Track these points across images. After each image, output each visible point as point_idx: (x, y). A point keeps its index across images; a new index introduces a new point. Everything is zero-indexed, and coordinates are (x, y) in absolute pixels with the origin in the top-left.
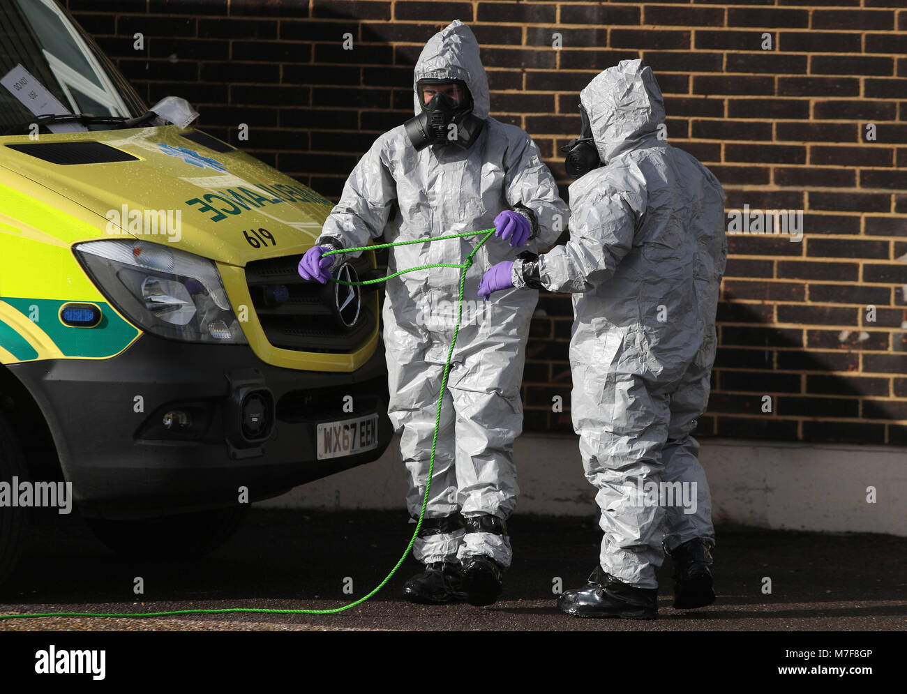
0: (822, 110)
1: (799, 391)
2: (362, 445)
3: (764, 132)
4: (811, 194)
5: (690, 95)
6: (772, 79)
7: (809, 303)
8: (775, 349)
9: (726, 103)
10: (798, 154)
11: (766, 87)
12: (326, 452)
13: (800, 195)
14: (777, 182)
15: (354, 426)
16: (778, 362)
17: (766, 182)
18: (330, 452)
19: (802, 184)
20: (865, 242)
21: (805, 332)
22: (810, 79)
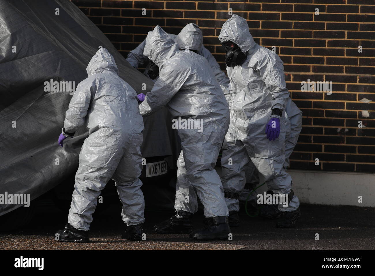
0: (331, 44)
1: (321, 151)
2: (162, 172)
3: (308, 52)
4: (326, 76)
5: (280, 38)
6: (312, 32)
7: (325, 118)
8: (312, 135)
9: (293, 41)
10: (321, 61)
11: (309, 35)
12: (149, 174)
13: (322, 76)
14: (313, 71)
15: (159, 164)
16: (313, 140)
17: (309, 71)
18: (151, 174)
19: (323, 72)
20: (347, 94)
21: (324, 128)
22: (326, 32)
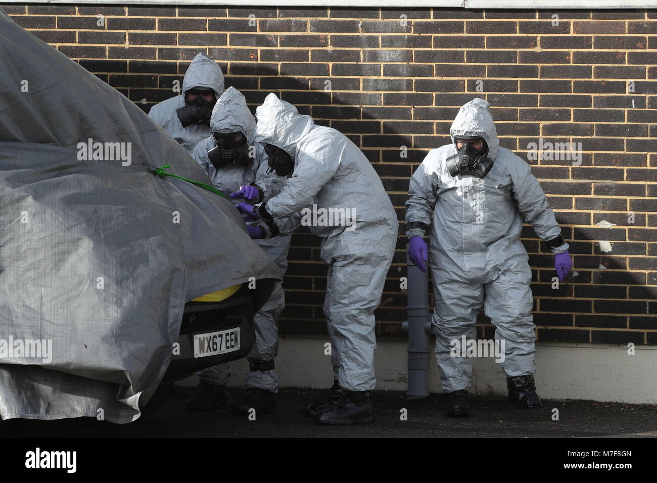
0: (548, 130)
2: (227, 348)
3: (511, 144)
6: (516, 110)
7: (541, 253)
11: (512, 115)
12: (200, 353)
15: (221, 336)
18: (204, 352)
20: (575, 214)
21: (539, 271)
22: (540, 110)
